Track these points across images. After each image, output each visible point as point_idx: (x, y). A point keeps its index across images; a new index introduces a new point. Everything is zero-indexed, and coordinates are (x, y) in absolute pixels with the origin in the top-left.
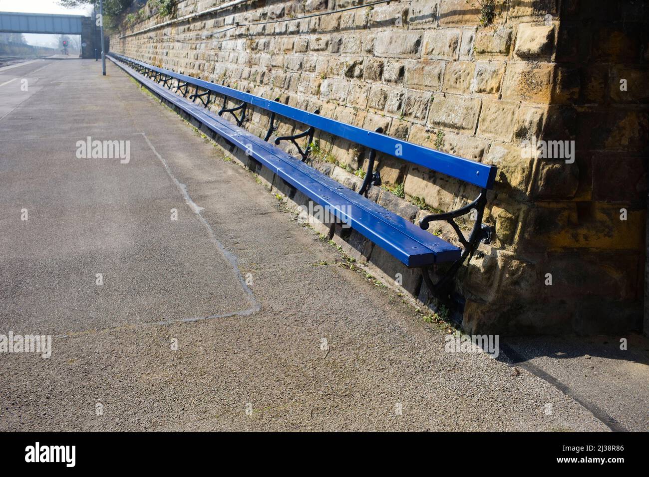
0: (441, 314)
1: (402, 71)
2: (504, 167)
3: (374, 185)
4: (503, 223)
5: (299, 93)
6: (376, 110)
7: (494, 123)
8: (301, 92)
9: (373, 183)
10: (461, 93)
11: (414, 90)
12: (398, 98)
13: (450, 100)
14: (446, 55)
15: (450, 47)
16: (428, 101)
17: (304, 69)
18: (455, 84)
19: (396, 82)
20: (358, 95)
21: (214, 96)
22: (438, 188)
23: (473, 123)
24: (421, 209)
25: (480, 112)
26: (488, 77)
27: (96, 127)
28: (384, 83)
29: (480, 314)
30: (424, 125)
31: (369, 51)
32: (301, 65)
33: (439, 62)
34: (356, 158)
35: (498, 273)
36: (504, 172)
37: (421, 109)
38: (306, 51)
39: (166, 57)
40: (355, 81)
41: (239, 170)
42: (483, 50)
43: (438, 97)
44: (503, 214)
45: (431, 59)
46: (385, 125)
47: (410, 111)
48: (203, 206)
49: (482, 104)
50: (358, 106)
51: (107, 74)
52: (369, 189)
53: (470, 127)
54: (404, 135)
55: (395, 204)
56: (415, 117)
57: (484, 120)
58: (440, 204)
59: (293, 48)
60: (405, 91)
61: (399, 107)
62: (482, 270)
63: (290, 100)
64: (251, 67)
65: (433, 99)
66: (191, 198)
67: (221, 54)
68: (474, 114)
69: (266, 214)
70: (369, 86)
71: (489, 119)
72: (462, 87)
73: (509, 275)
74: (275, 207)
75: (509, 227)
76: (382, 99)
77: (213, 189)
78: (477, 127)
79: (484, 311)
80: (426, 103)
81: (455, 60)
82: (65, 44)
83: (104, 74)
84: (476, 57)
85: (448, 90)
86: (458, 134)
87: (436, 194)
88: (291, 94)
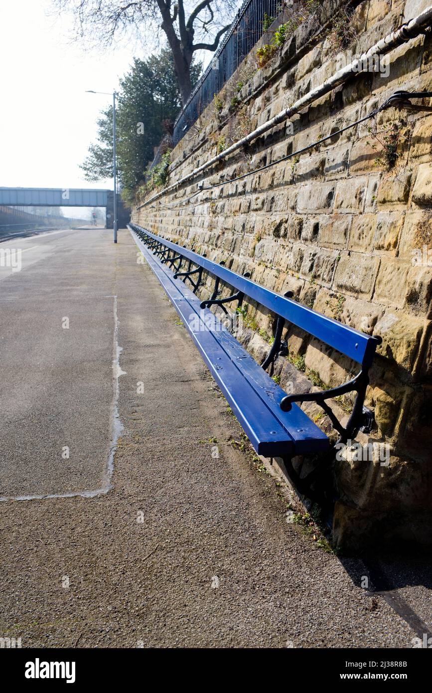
0: (314, 515)
1: (316, 228)
2: (391, 339)
3: (281, 355)
4: (382, 409)
5: (240, 256)
6: (293, 273)
7: (389, 285)
8: (242, 254)
9: (280, 353)
10: (363, 251)
11: (325, 249)
12: (311, 258)
13: (354, 259)
14: (353, 208)
15: (356, 197)
16: (335, 261)
17: (246, 231)
18: (358, 240)
19: (311, 241)
20: (281, 257)
21: (185, 261)
22: (331, 361)
23: (371, 286)
24: (315, 385)
25: (378, 272)
26: (386, 231)
27: (76, 290)
28: (303, 242)
29: (347, 521)
30: (330, 289)
31: (293, 208)
32: (244, 226)
33: (347, 216)
34: (271, 325)
35: (372, 471)
36: (390, 346)
37: (328, 270)
38: (248, 212)
39: (161, 224)
40: (281, 241)
41: (186, 335)
42: (384, 199)
43: (344, 257)
44: (382, 398)
45: (341, 213)
46: (298, 289)
47: (319, 273)
48: (127, 371)
49: (380, 263)
50: (280, 268)
51: (118, 242)
52: (276, 360)
53: (367, 290)
54: (312, 300)
55: (294, 378)
56: (323, 279)
57: (380, 282)
58: (331, 381)
59: (240, 209)
60: (318, 250)
61: (311, 269)
62: (352, 466)
63: (233, 263)
64: (211, 230)
65: (340, 258)
66: (120, 362)
67: (195, 219)
68: (372, 275)
69: (187, 381)
70: (290, 245)
71: (385, 280)
72: (365, 244)
73: (385, 475)
74: (200, 374)
75: (388, 414)
76: (299, 260)
77: (148, 354)
78: (374, 291)
79: (352, 517)
80: (333, 263)
81: (361, 213)
82: (94, 216)
83: (116, 242)
84: (379, 208)
85: (353, 248)
86: (357, 298)
87: (329, 368)
88: (235, 257)
